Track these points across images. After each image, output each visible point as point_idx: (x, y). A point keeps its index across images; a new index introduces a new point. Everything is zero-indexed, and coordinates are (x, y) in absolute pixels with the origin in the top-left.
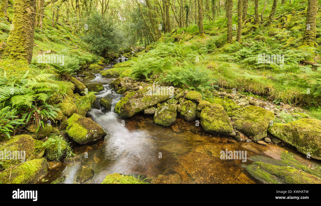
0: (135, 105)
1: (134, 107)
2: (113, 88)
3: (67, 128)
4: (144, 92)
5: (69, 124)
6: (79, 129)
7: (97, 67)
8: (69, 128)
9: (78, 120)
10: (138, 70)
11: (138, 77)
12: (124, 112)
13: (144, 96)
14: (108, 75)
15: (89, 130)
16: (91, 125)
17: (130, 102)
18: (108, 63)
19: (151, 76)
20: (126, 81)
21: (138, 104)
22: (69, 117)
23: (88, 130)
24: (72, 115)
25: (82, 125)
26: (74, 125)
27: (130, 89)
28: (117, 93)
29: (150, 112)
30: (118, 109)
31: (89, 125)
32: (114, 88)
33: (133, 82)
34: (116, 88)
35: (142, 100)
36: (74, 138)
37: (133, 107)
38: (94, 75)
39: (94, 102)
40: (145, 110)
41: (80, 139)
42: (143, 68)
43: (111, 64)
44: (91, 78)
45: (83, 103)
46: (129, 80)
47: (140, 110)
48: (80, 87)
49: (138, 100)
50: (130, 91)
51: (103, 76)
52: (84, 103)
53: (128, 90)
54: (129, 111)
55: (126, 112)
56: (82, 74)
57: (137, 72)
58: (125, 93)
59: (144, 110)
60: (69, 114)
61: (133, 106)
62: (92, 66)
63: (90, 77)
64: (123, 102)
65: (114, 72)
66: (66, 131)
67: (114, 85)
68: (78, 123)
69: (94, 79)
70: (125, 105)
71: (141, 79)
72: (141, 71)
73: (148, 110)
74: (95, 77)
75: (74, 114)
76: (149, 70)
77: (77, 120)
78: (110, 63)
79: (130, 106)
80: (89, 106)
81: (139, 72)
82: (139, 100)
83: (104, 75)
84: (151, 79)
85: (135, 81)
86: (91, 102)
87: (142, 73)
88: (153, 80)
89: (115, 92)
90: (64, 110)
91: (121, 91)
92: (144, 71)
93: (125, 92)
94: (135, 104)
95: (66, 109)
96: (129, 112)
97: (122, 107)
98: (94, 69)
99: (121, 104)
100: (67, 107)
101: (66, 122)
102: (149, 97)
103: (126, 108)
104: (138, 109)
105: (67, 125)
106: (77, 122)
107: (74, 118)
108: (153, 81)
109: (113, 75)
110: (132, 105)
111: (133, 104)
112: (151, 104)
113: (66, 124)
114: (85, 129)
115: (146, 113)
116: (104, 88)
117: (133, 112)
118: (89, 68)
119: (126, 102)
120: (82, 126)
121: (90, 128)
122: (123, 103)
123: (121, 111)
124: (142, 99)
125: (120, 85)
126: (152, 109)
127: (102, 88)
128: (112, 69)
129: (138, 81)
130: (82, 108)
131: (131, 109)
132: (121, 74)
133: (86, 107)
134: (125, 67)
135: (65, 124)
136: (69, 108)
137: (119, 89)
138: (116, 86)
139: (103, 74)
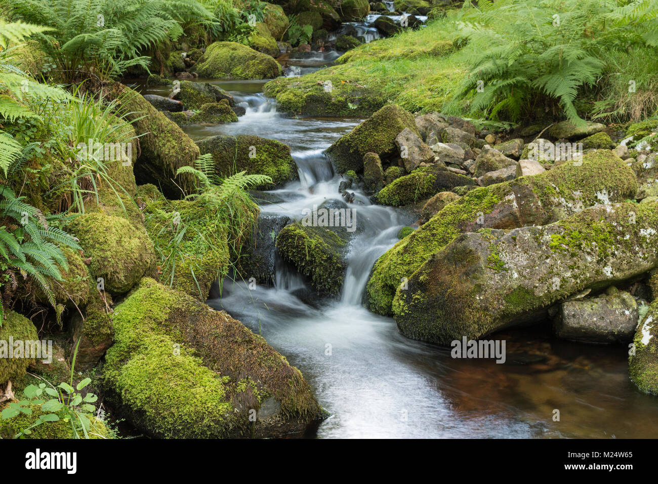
0: (500, 267)
1: (497, 277)
2: (352, 173)
3: (112, 355)
4: (561, 193)
5: (125, 336)
6: (177, 365)
7: (243, 60)
8: (124, 359)
9: (171, 320)
10: (511, 63)
11: (503, 115)
12: (428, 308)
13: (563, 214)
14: (312, 100)
15: (234, 380)
16: (243, 351)
17: (471, 245)
18: (304, 43)
19: (600, 105)
20: (432, 135)
21: (523, 260)
22: (118, 296)
23: (226, 378)
24: (136, 285)
25: (193, 350)
26: (151, 339)
27: (461, 182)
28: (375, 201)
29: (602, 324)
30: (390, 290)
31: (231, 353)
32: (360, 172)
33: (475, 140)
34: (368, 174)
35: (547, 237)
36: (151, 412)
37: (491, 279)
38: (232, 103)
39: (247, 241)
40: (569, 309)
41: (186, 425)
42: (546, 46)
43: (327, 49)
44: (217, 117)
45: (185, 238)
46: (449, 130)
47: (537, 304)
48: (167, 148)
49: (525, 233)
50: (463, 189)
51: (286, 110)
52: (191, 239)
53: (444, 183)
54: (465, 299)
55: (442, 307)
56: (166, 95)
57: (505, 75)
58: (431, 200)
59: (558, 304)
60: (121, 276)
61: (488, 274)
62: (216, 52)
63: (211, 111)
64: (420, 249)
65: (349, 88)
66: (109, 374)
67: (356, 152)
68: (168, 332)
69: (235, 121)
70: (433, 263)
71: (526, 124)
72: (533, 71)
73: (588, 307)
74: (242, 112)
75: (148, 280)
76: (590, 59)
77: (163, 317)
78: (320, 43)
79: (471, 272)
80: (221, 254)
81: (517, 73)
82: (528, 236)
83: (289, 102)
84: (600, 126)
85: (490, 138)
86: (232, 236)
87: (539, 83)
88: (609, 132)
89: (367, 194)
90: (96, 254)
91: (400, 186)
92: (556, 67)
93: (425, 196)
94: (505, 257)
95: (105, 247)
96: (460, 311)
97: (416, 277)
98: (228, 70)
99: (407, 258)
100: (112, 239)
101: (105, 322)
102: (600, 224)
103: (441, 285)
104: (524, 292)
105: (110, 341)
106: (165, 326)
107: (146, 306)
108: (617, 136)
109: (344, 105)
110: (482, 263)
111: (490, 261)
112: (608, 272)
113: (105, 330)
114: (211, 373)
115: (572, 323)
116: (295, 169)
117: (486, 309)
118: (202, 67)
119: (440, 250)
120: (196, 355)
121: (236, 368)
122: (424, 254)
123: (407, 301)
124: (551, 230)
125: (392, 156)
126: (616, 305)
127: (285, 168)
128: (336, 71)
129: (504, 136)
130: (183, 264)
131: (479, 288)
132: (393, 96)
133: (203, 259)
134: (414, 59)
135: (100, 334)
136: (119, 242)
137: (386, 180)
138: (373, 160)
139: (283, 97)
